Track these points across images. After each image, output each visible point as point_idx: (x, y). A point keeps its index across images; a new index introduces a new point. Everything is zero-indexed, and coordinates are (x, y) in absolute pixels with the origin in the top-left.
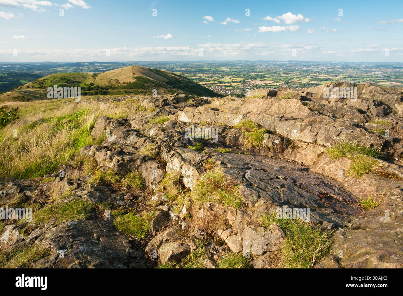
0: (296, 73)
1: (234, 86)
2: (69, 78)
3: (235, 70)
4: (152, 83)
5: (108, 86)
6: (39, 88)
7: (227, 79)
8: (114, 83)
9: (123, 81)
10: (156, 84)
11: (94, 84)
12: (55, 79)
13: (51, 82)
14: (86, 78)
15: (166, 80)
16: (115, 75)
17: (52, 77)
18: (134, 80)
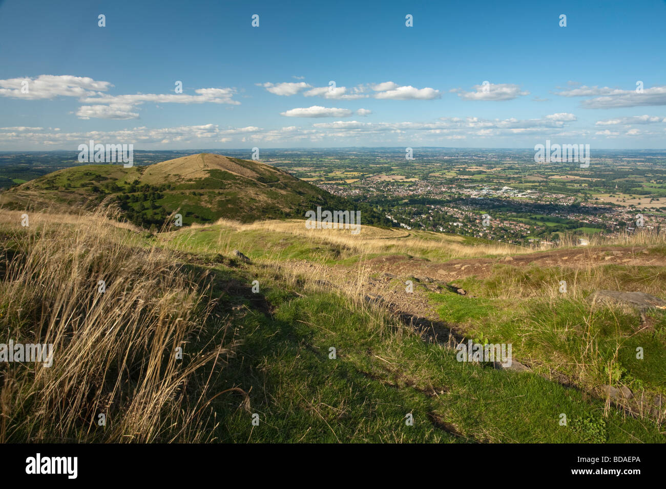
0: (435, 164)
1: (350, 184)
2: (97, 174)
3: (347, 161)
4: (236, 180)
5: (164, 186)
6: (47, 189)
7: (338, 173)
8: (174, 180)
9: (188, 177)
10: (241, 181)
11: (140, 182)
12: (74, 175)
13: (69, 179)
14: (127, 173)
15: (256, 175)
16: (174, 168)
17: (70, 172)
18: (207, 176)
